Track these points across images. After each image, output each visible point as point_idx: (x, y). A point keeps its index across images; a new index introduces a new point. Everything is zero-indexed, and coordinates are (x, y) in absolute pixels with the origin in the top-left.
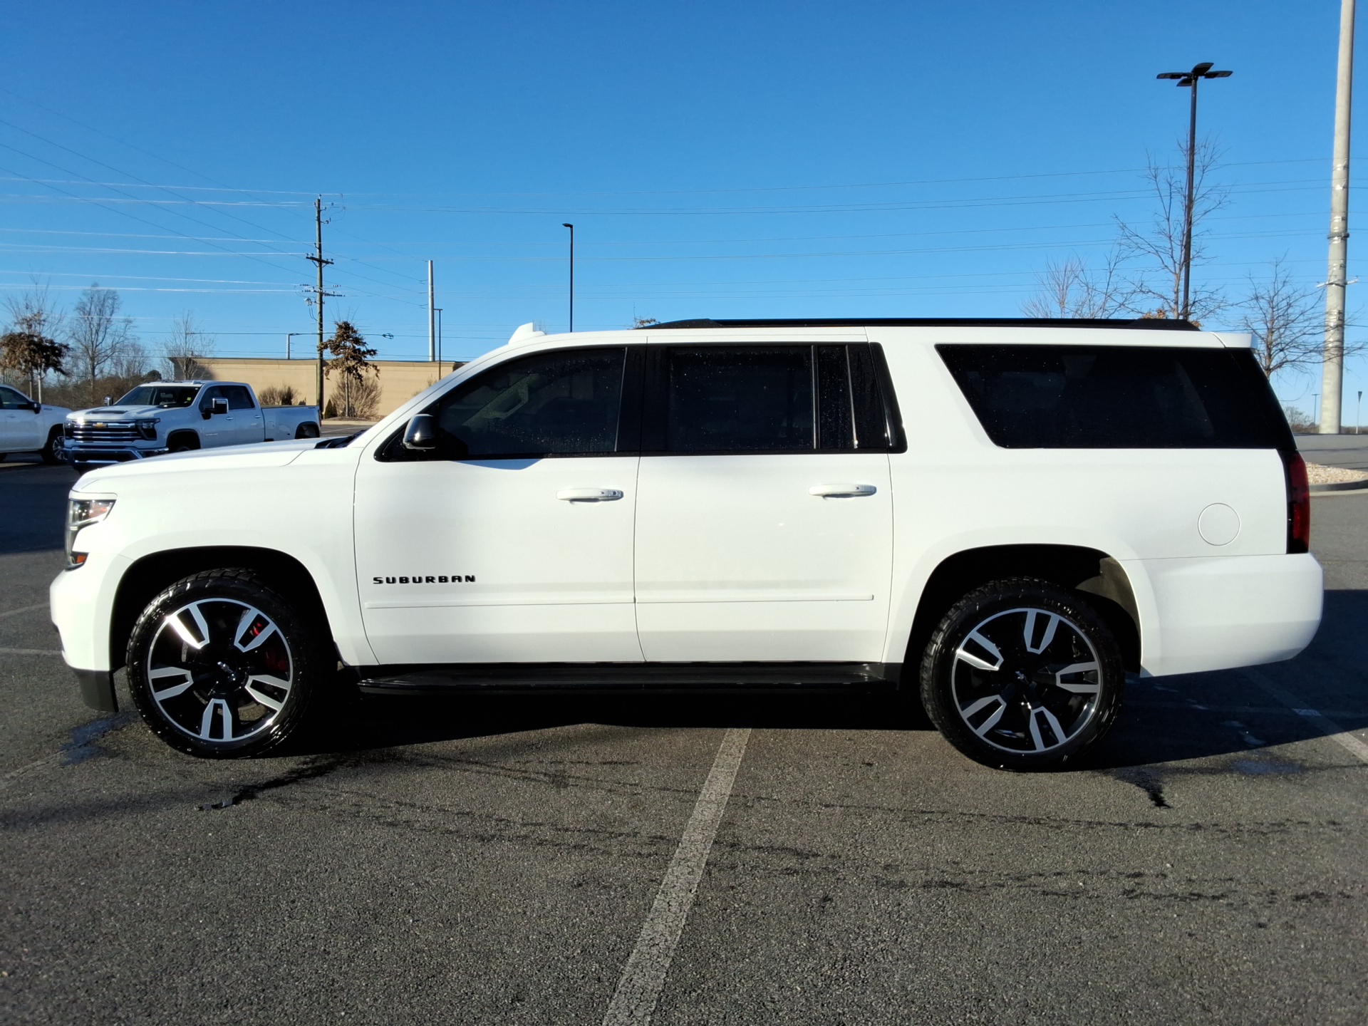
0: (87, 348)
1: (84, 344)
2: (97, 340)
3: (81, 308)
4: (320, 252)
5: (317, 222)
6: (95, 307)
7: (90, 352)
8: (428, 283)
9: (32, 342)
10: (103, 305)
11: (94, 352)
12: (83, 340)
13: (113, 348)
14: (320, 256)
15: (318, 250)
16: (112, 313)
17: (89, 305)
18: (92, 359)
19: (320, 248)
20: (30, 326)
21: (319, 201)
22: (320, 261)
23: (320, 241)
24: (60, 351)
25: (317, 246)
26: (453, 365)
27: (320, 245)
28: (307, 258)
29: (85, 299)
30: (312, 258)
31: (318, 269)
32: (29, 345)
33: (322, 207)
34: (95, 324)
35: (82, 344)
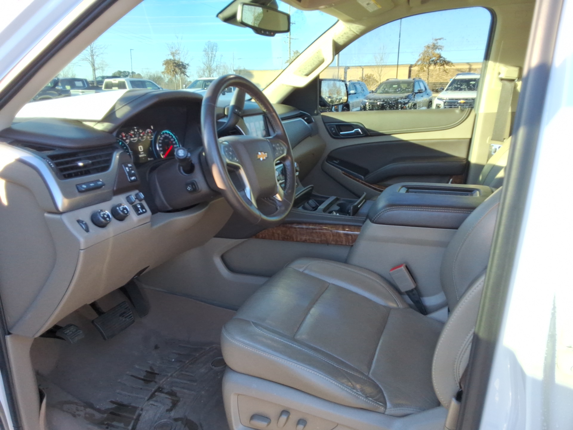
0: (207, 67)
1: (207, 65)
2: (211, 64)
3: (205, 51)
6: (210, 50)
7: (209, 69)
9: (175, 63)
10: (213, 49)
11: (210, 69)
12: (206, 64)
13: (217, 66)
16: (216, 52)
17: (208, 49)
18: (209, 72)
20: (174, 56)
24: (185, 66)
29: (206, 47)
32: (173, 64)
34: (210, 57)
35: (206, 66)
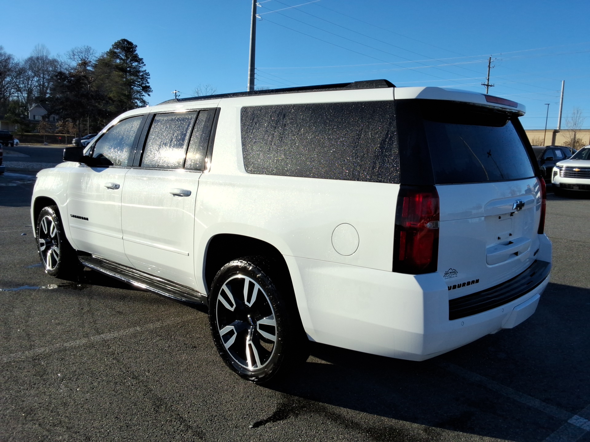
4: (488, 81)
5: (488, 68)
8: (561, 92)
14: (488, 83)
15: (487, 81)
19: (488, 80)
21: (490, 58)
22: (488, 85)
23: (489, 76)
25: (487, 79)
26: (553, 131)
27: (489, 78)
28: (482, 85)
30: (484, 85)
31: (487, 89)
33: (491, 61)
